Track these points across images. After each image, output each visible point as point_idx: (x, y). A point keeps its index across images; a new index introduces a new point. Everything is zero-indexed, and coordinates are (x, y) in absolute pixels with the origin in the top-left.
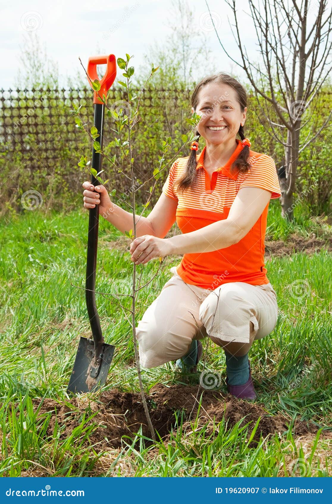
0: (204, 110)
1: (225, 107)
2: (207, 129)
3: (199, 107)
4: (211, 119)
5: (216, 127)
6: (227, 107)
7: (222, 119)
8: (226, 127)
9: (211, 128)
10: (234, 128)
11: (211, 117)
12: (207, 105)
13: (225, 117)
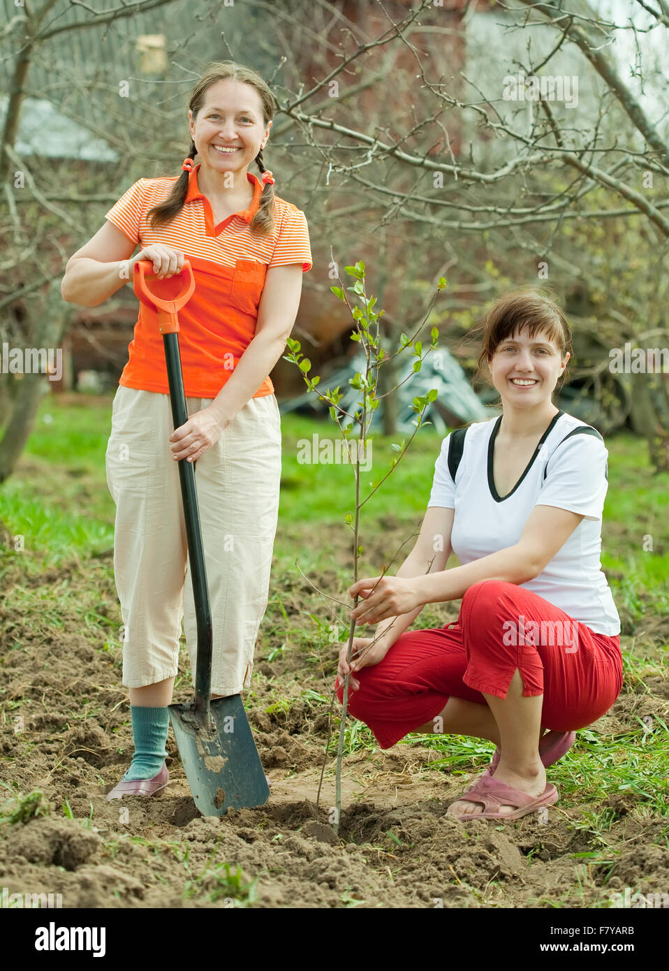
0: (211, 119)
1: (243, 119)
2: (211, 148)
3: (202, 114)
4: (221, 135)
5: (227, 147)
6: (245, 120)
7: (237, 137)
8: (240, 149)
9: (218, 148)
10: (252, 152)
11: (220, 132)
12: (215, 112)
13: (241, 135)
